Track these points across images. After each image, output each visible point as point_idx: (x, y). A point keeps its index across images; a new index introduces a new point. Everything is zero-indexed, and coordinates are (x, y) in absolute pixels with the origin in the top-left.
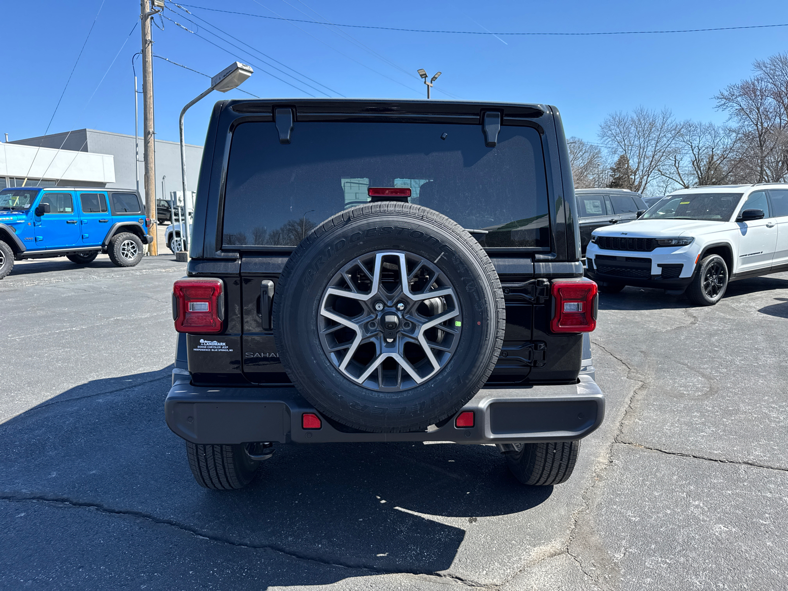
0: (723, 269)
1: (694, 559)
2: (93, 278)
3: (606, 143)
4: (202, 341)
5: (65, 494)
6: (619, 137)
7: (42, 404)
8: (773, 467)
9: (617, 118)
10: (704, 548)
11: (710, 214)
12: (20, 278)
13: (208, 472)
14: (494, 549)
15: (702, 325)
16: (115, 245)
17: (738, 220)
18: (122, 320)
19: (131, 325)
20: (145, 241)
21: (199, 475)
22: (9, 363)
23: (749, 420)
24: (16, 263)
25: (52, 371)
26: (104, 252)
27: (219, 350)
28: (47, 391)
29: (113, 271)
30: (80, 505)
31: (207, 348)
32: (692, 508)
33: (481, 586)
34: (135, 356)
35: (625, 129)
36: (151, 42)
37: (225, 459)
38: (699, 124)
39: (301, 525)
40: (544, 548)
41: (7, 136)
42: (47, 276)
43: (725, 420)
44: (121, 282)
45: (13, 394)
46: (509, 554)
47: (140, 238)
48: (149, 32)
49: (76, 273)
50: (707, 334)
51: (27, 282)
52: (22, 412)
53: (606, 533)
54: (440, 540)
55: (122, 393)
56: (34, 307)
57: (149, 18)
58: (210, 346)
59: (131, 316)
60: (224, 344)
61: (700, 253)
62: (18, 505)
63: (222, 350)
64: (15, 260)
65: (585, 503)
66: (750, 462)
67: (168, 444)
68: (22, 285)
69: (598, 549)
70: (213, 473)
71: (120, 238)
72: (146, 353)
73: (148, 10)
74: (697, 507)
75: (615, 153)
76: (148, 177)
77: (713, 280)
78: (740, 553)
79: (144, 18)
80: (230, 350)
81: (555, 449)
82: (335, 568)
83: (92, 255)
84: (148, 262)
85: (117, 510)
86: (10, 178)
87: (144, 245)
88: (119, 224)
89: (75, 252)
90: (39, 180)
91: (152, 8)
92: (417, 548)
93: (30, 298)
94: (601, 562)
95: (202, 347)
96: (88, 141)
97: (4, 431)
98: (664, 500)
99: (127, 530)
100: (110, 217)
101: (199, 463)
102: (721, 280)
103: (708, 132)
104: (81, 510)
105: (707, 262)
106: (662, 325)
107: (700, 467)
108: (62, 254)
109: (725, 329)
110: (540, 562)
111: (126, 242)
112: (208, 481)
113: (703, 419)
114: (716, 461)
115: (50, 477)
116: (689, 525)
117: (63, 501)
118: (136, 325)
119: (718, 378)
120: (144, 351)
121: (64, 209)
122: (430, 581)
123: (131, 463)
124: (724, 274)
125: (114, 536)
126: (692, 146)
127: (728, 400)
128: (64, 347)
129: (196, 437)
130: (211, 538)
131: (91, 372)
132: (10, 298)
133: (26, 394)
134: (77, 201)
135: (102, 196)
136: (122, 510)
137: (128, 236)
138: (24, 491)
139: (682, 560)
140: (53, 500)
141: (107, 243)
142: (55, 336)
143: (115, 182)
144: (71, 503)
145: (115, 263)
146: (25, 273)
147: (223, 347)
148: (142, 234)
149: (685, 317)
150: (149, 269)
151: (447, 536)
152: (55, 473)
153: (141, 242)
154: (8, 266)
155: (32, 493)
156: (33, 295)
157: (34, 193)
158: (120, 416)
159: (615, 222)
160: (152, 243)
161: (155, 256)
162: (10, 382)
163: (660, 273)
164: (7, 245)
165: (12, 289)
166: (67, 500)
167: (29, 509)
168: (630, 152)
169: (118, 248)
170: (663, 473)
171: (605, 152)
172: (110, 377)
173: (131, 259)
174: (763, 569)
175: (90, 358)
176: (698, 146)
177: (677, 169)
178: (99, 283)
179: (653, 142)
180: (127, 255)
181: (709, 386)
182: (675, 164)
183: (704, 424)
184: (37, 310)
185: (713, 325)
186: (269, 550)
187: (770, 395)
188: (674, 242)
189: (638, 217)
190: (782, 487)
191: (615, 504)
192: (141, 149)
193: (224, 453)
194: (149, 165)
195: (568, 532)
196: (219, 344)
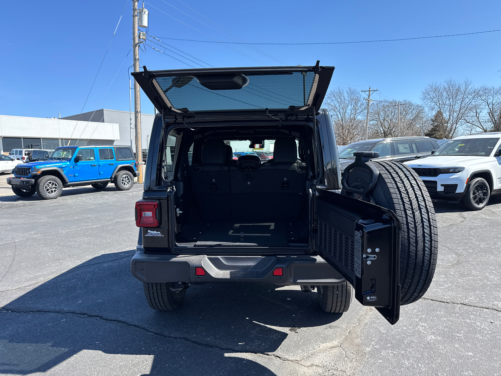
0: (486, 187)
1: (410, 352)
2: (105, 197)
3: (426, 103)
4: (149, 231)
5: (85, 311)
6: (435, 99)
7: (76, 267)
8: (477, 306)
9: (434, 87)
10: (418, 347)
11: (477, 152)
12: (66, 198)
13: (155, 300)
14: (301, 344)
15: (468, 223)
16: (118, 178)
17: (495, 156)
18: (120, 221)
19: (124, 224)
20: (135, 175)
21: (150, 302)
22: (59, 245)
23: (475, 280)
24: (64, 189)
25: (81, 250)
26: (112, 182)
28: (78, 260)
29: (116, 193)
30: (92, 316)
31: (151, 235)
32: (419, 327)
33: (289, 360)
34: (125, 241)
35: (439, 93)
36: (138, 59)
37: (163, 293)
38: (492, 88)
39: (201, 329)
40: (328, 344)
41: (60, 115)
42: (80, 197)
43: (459, 280)
44: (121, 199)
45: (61, 262)
46: (308, 346)
47: (132, 174)
48: (138, 54)
49: (96, 194)
50: (469, 228)
51: (70, 200)
52: (65, 271)
53: (365, 338)
54: (272, 338)
55: (117, 261)
56: (73, 215)
57: (138, 46)
58: (153, 233)
59: (124, 219)
60: (160, 233)
61: (468, 177)
62: (63, 315)
63: (158, 236)
64: (63, 187)
65: (358, 322)
66: (464, 303)
67: (138, 288)
68: (67, 202)
69: (358, 345)
70: (157, 300)
71: (120, 174)
72: (131, 240)
73: (137, 41)
74: (422, 326)
75: (433, 109)
76: (137, 138)
77: (480, 194)
78: (437, 350)
79: (135, 46)
80: (163, 236)
81: (338, 291)
82: (215, 349)
83: (105, 184)
84: (137, 188)
85: (110, 319)
86: (61, 139)
87: (135, 178)
88: (120, 166)
89: (95, 182)
90: (77, 140)
91: (139, 40)
92: (259, 342)
93: (71, 209)
94: (357, 352)
95: (149, 234)
96: (105, 116)
97: (56, 280)
98: (405, 322)
99: (114, 329)
100: (116, 162)
101: (150, 295)
102: (485, 194)
103: (499, 93)
104: (92, 319)
105: (474, 183)
106: (441, 223)
107: (433, 305)
108: (88, 184)
109: (482, 225)
110: (325, 351)
111: (124, 176)
112: (155, 305)
113: (446, 279)
114: (444, 302)
115: (78, 303)
116: (414, 335)
117: (84, 314)
118: (127, 224)
119: (465, 256)
120: (130, 239)
121: (90, 158)
122: (262, 357)
123: (118, 297)
124: (487, 190)
125: (107, 331)
126: (487, 103)
127: (466, 268)
128: (88, 237)
129: (145, 279)
130: (155, 333)
131: (101, 250)
132: (60, 209)
133: (67, 261)
134: (97, 153)
135: (111, 150)
136: (112, 319)
137: (125, 172)
138: (65, 309)
139: (403, 352)
140: (79, 314)
141: (113, 177)
142: (84, 230)
143: (119, 139)
144: (88, 315)
145: (118, 188)
146: (69, 195)
147: (159, 234)
148: (134, 171)
149: (458, 218)
150: (137, 192)
151: (276, 337)
152: (80, 301)
153: (133, 176)
154: (60, 191)
155: (69, 310)
156: (72, 208)
157: (74, 149)
158: (115, 273)
159: (419, 158)
160: (140, 176)
161: (142, 183)
162: (60, 255)
163: (443, 190)
164: (59, 179)
165: (61, 204)
166: (86, 314)
167: (67, 318)
168: (443, 108)
169: (120, 179)
170: (409, 308)
171: (426, 109)
172: (111, 253)
173: (127, 186)
174: (447, 358)
175: (101, 243)
176: (492, 103)
177: (478, 118)
178: (108, 200)
179: (459, 102)
180: (124, 184)
181: (457, 260)
182: (476, 115)
183: (445, 282)
184: (75, 216)
185: (475, 222)
186: (183, 340)
187: (495, 265)
188: (451, 171)
189: (432, 154)
190: (478, 317)
191: (375, 323)
192: (133, 122)
193: (162, 290)
194: (138, 131)
195: (344, 336)
196: (157, 233)
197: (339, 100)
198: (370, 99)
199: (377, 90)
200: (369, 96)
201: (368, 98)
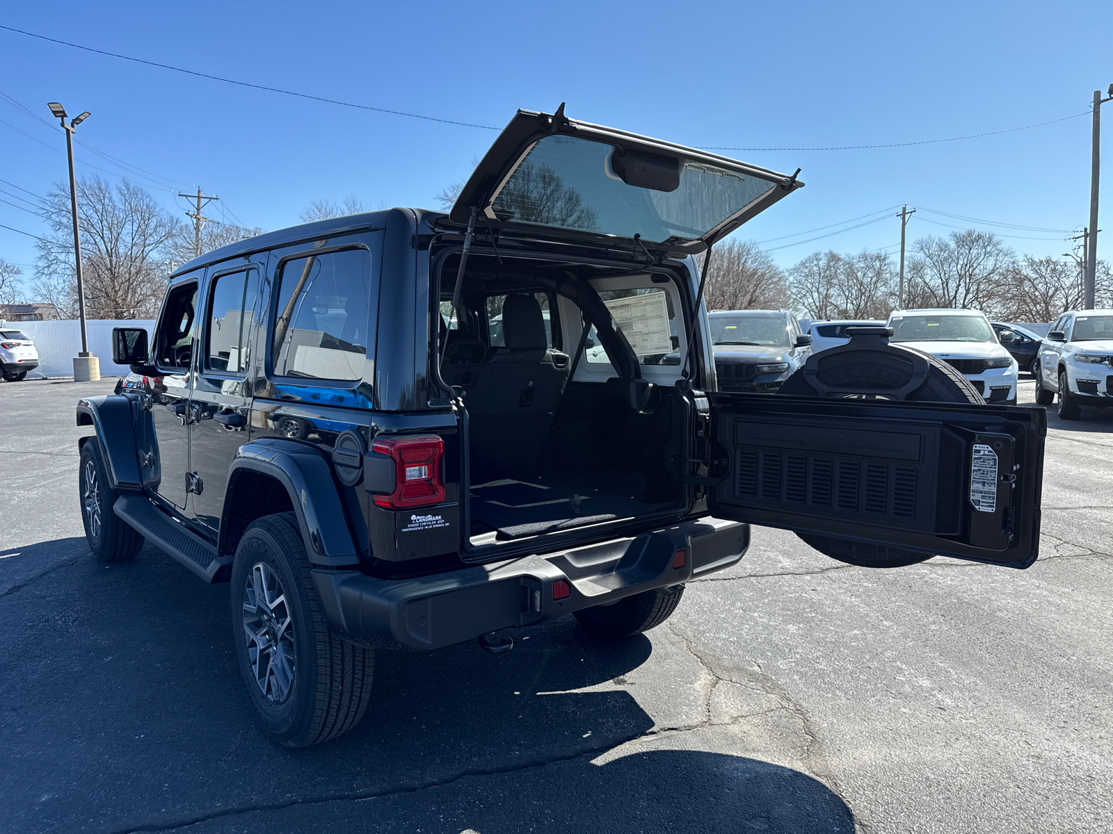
4: (413, 517)
13: (338, 712)
14: (667, 697)
21: (322, 722)
27: (434, 526)
31: (420, 526)
32: (758, 619)
40: (701, 683)
46: (683, 697)
58: (424, 522)
60: (440, 517)
63: (437, 526)
69: (738, 669)
74: (760, 617)
80: (447, 524)
95: (413, 525)
107: (726, 587)
112: (327, 730)
114: (729, 579)
129: (429, 642)
147: (439, 522)
170: (706, 598)
196: (434, 519)
197: (99, 207)
198: (201, 215)
199: (217, 199)
200: (198, 210)
201: (196, 214)
